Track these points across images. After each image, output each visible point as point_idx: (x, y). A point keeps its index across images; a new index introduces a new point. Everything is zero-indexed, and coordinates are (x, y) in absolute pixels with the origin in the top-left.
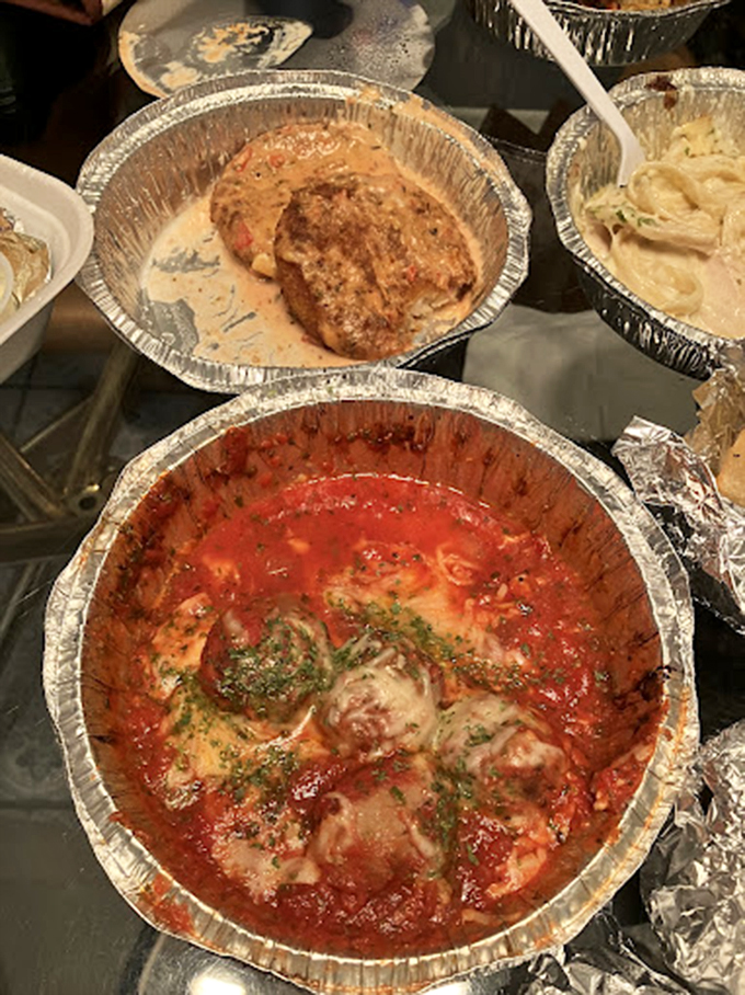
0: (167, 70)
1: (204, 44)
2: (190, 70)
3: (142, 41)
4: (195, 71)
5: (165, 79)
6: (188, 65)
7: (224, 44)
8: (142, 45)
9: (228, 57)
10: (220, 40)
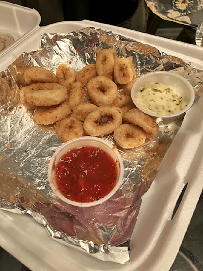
0: (169, 13)
1: (176, 4)
2: (176, 12)
3: (156, 4)
4: (178, 12)
5: (169, 15)
6: (175, 11)
7: (183, 3)
8: (157, 5)
9: (187, 7)
10: (181, 2)
